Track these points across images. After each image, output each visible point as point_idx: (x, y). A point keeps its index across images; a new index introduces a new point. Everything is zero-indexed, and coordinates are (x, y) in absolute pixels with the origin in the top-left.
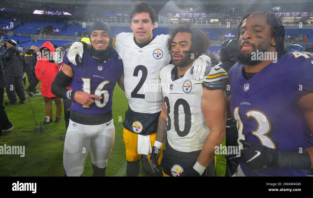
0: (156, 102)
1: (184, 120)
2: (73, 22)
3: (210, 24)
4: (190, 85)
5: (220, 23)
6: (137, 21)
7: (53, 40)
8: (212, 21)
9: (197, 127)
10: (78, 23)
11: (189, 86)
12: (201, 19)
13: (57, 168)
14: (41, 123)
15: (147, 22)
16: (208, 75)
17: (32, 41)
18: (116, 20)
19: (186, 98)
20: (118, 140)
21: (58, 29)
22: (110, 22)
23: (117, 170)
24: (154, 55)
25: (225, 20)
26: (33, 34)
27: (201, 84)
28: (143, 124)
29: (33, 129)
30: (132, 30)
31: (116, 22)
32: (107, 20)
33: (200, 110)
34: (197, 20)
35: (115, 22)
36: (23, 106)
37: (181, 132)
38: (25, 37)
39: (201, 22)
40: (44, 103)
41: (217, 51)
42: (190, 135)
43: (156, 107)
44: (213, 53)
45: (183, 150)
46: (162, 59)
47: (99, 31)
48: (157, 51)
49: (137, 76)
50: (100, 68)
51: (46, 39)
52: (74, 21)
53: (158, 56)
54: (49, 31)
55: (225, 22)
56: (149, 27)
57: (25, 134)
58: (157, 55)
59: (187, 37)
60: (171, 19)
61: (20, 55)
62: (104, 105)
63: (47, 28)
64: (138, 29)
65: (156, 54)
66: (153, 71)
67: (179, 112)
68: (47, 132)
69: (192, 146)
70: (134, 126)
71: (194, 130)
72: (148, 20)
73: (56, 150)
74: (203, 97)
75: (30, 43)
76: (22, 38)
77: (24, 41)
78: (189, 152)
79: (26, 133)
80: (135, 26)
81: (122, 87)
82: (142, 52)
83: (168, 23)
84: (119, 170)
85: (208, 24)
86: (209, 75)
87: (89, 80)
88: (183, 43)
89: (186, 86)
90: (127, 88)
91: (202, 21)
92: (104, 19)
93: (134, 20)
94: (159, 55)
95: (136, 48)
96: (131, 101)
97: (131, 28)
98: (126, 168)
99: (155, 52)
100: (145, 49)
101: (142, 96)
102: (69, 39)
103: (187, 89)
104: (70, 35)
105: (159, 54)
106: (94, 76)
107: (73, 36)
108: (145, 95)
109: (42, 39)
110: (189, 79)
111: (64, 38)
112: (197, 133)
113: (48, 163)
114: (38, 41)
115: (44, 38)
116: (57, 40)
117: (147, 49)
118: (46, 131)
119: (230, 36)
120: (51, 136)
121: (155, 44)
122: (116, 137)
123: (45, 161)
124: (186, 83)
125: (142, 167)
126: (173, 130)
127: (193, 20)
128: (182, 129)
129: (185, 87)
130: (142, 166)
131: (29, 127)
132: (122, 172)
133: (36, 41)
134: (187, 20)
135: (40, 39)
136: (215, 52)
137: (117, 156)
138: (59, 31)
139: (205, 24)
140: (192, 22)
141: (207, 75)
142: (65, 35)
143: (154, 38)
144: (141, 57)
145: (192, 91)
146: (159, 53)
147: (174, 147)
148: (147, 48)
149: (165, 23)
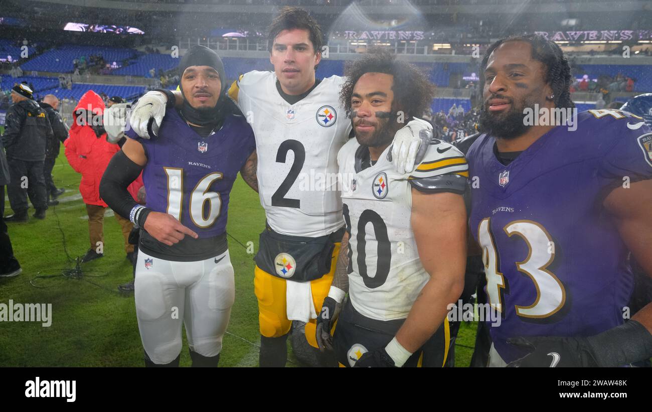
0: (323, 214)
1: (377, 255)
2: (148, 49)
3: (434, 53)
4: (385, 184)
5: (454, 52)
6: (282, 48)
7: (106, 85)
8: (437, 47)
9: (403, 270)
10: (157, 51)
11: (383, 186)
12: (414, 43)
13: (112, 353)
14: (80, 259)
15: (304, 49)
16: (421, 163)
17: (61, 86)
18: (238, 44)
19: (379, 208)
20: (242, 294)
21: (116, 62)
22: (226, 49)
23: (240, 357)
24: (319, 118)
25: (465, 45)
26: (63, 73)
27: (407, 182)
28: (296, 257)
29: (63, 271)
30: (273, 65)
31: (238, 48)
32: (218, 43)
33: (407, 235)
34: (406, 45)
35: (236, 49)
36: (40, 222)
37: (370, 278)
38: (46, 79)
39: (414, 49)
40: (87, 217)
41: (448, 110)
42: (387, 285)
43: (323, 226)
44: (439, 114)
45: (374, 316)
46: (335, 128)
47: (199, 66)
48: (324, 109)
49: (285, 162)
50: (203, 148)
51: (90, 82)
52: (150, 46)
53: (326, 121)
54: (97, 66)
55: (464, 49)
56: (308, 60)
57: (45, 281)
58: (324, 118)
59: (383, 82)
60: (352, 44)
61: (40, 116)
62: (210, 221)
63: (92, 61)
64: (284, 63)
65: (323, 116)
66: (316, 153)
67: (367, 237)
68: (91, 278)
69: (390, 309)
70: (278, 264)
71: (395, 277)
72: (306, 45)
73: (110, 316)
74: (414, 209)
75: (57, 91)
76: (39, 80)
77: (45, 87)
78: (385, 320)
79: (48, 280)
80: (279, 57)
81: (253, 183)
82: (293, 112)
83: (346, 52)
84: (243, 357)
85: (428, 53)
86: (423, 163)
87: (179, 172)
88: (376, 97)
89: (378, 185)
90: (263, 186)
91: (416, 48)
92: (214, 41)
93: (277, 45)
94: (328, 119)
95: (281, 105)
96: (272, 214)
97: (271, 61)
98: (259, 354)
99: (321, 113)
100: (300, 106)
101: (295, 204)
102: (139, 83)
103: (380, 191)
104: (141, 76)
105: (328, 116)
106: (190, 163)
107: (146, 77)
108: (299, 200)
109: (82, 83)
110: (385, 170)
111: (128, 82)
112: (402, 281)
113: (94, 342)
114: (74, 87)
115: (86, 82)
116: (113, 85)
117: (305, 106)
118: (90, 275)
119: (474, 78)
120: (100, 285)
121: (320, 95)
122: (238, 289)
123: (87, 339)
124: (379, 178)
125: (291, 351)
126: (356, 274)
127: (398, 46)
128: (372, 272)
129: (376, 185)
130: (291, 348)
131: (55, 268)
132: (249, 362)
133: (69, 88)
134: (384, 44)
135: (79, 83)
136: (443, 112)
137: (238, 328)
138: (119, 66)
139: (423, 53)
140: (396, 50)
141: (419, 164)
142: (130, 75)
143: (318, 82)
144: (292, 123)
145: (389, 195)
146: (329, 114)
147: (359, 309)
148: (304, 104)
149: (340, 52)
